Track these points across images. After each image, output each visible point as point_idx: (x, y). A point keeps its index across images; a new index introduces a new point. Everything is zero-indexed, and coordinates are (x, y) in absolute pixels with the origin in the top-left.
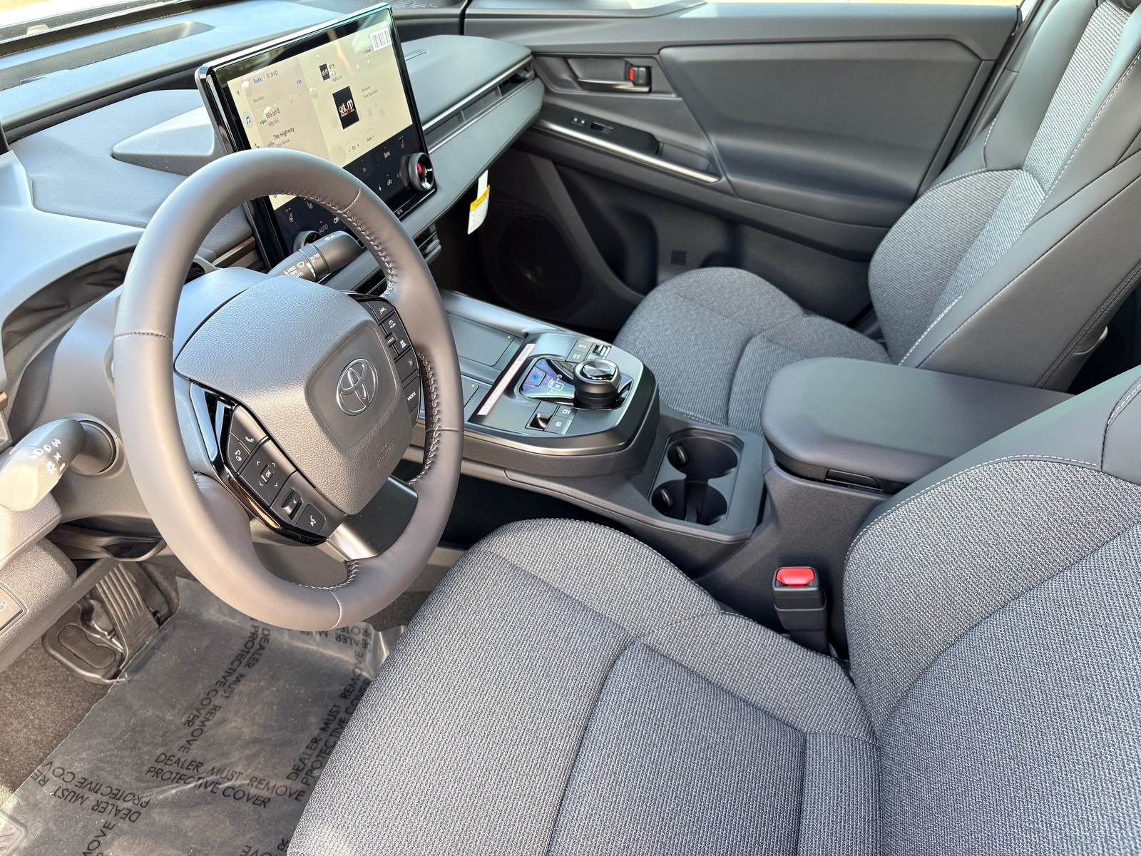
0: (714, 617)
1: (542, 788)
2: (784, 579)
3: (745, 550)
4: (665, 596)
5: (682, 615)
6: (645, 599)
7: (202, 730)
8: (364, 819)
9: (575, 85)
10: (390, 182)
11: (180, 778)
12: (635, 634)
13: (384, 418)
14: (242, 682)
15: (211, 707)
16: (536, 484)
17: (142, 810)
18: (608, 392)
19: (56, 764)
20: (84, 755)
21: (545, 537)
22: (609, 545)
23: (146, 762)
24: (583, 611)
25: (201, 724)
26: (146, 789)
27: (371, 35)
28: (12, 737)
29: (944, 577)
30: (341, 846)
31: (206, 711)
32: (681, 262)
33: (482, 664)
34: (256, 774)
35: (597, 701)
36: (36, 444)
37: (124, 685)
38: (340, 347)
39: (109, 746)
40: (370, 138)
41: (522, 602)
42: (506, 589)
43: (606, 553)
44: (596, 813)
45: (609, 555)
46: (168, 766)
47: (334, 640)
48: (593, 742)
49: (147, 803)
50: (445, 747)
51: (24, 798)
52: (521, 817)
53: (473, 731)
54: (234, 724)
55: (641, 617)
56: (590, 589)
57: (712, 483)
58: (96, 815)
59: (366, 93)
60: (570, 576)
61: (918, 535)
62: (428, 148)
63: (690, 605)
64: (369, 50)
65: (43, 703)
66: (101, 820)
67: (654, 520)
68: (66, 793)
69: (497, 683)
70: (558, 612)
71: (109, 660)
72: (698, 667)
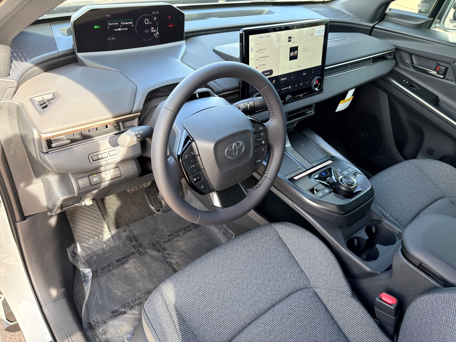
0: (347, 296)
1: (245, 315)
2: (382, 297)
3: (375, 278)
4: (331, 278)
5: (335, 288)
6: (323, 274)
7: (172, 240)
8: (184, 289)
9: (411, 66)
10: (302, 84)
11: (158, 251)
12: (313, 285)
13: (241, 164)
14: (190, 232)
15: (178, 234)
16: (302, 212)
17: (144, 254)
18: (347, 191)
19: (131, 228)
20: (139, 229)
21: (296, 233)
22: (319, 248)
23: (153, 241)
24: (297, 266)
25: (172, 238)
26: (149, 248)
27: (316, 29)
28: (124, 214)
29: (445, 332)
30: (172, 292)
31: (176, 235)
32: (431, 154)
33: (249, 263)
34: (178, 262)
35: (284, 299)
36: (135, 130)
37: (159, 215)
38: (234, 135)
39: (146, 231)
40: (300, 66)
41: (276, 251)
42: (272, 244)
43: (316, 250)
44: (259, 335)
45: (317, 252)
46: (157, 245)
47: (222, 233)
48: (273, 312)
49: (147, 253)
50: (221, 283)
51: (118, 233)
52: (232, 320)
53: (233, 283)
54: (181, 243)
55: (318, 280)
56: (304, 260)
57: (378, 246)
58: (133, 248)
59: (305, 50)
60: (299, 252)
61: (443, 309)
62: (324, 76)
63: (340, 286)
64: (313, 35)
65: (136, 208)
66: (133, 250)
67: (342, 248)
68: (129, 238)
69: (250, 272)
70: (287, 262)
71: (159, 205)
72: (332, 311)
